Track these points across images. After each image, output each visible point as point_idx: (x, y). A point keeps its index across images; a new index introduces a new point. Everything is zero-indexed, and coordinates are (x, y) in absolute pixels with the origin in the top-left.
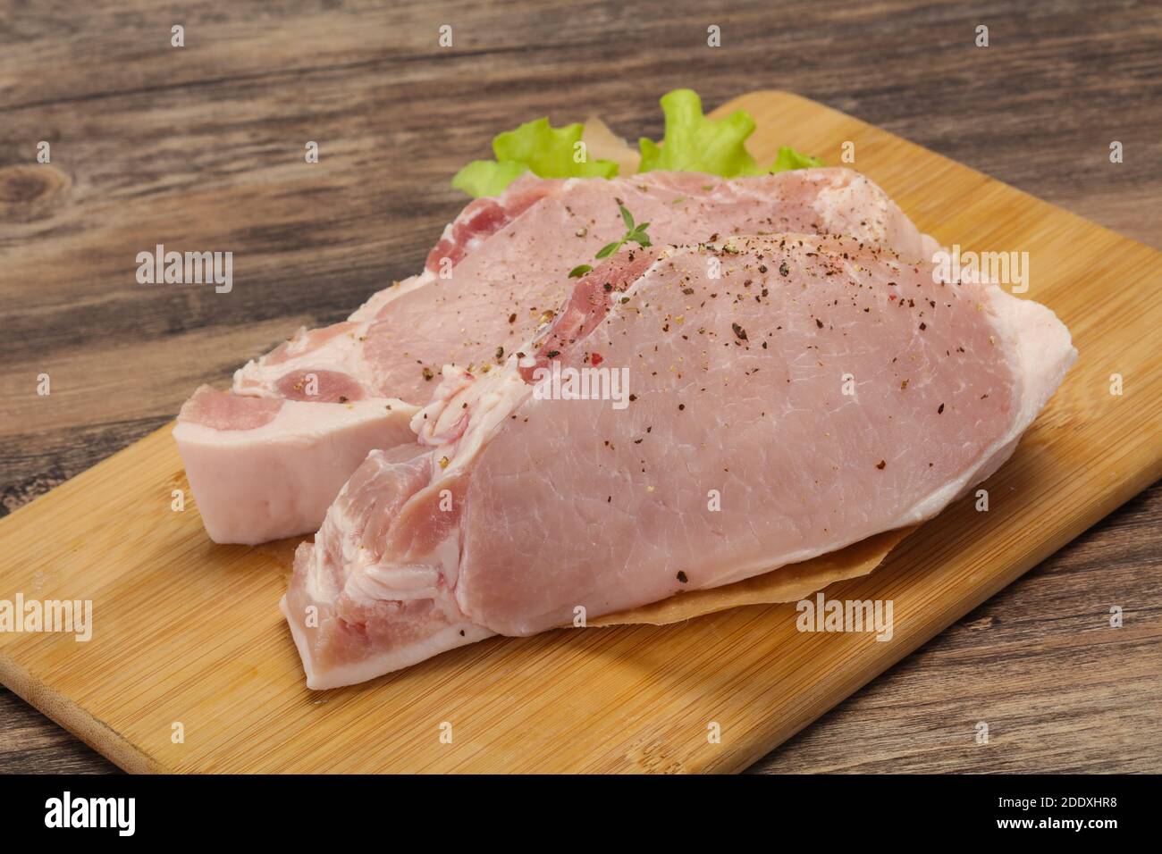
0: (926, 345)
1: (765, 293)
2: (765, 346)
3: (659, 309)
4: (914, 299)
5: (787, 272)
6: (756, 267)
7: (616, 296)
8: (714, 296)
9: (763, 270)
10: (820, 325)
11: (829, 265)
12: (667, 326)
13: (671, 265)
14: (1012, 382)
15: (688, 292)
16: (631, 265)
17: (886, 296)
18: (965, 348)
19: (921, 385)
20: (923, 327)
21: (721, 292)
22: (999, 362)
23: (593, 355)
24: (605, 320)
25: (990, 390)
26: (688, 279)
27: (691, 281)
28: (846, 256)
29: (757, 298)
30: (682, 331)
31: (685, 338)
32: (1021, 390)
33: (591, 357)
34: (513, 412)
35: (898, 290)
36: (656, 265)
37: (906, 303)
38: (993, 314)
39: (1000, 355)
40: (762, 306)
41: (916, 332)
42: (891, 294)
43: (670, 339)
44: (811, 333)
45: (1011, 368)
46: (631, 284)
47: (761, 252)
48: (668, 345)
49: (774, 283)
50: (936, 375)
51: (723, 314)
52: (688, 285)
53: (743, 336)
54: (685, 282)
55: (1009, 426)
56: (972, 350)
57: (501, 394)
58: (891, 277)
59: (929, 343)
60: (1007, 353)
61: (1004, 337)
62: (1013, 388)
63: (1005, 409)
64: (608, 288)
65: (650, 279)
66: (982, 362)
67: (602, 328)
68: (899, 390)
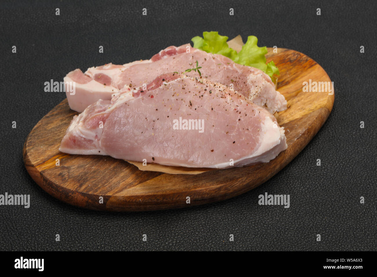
0: (238, 125)
1: (202, 96)
2: (196, 109)
3: (174, 90)
4: (241, 112)
5: (211, 93)
6: (204, 89)
7: (164, 83)
8: (190, 92)
9: (206, 90)
10: (212, 109)
11: (223, 95)
12: (174, 95)
13: (183, 80)
14: (258, 142)
15: (183, 88)
16: (173, 76)
17: (234, 108)
18: (249, 130)
19: (232, 135)
20: (239, 120)
21: (192, 92)
22: (257, 136)
23: (152, 95)
24: (159, 88)
25: (250, 143)
26: (185, 85)
27: (186, 86)
28: (230, 94)
29: (200, 97)
30: (177, 98)
31: (177, 100)
32: (260, 146)
33: (151, 95)
34: (126, 102)
35: (239, 108)
36: (179, 79)
37: (239, 112)
38: (263, 123)
39: (259, 134)
40: (200, 99)
41: (237, 120)
42: (236, 108)
43: (173, 99)
44: (209, 110)
45: (260, 139)
46: (170, 81)
47: (208, 85)
48: (172, 100)
49: (206, 95)
50: (237, 133)
51: (189, 97)
52: (184, 87)
53: (191, 105)
54: (184, 86)
55: (251, 154)
56: (251, 130)
57: (125, 97)
58: (239, 104)
59: (239, 125)
60: (261, 135)
61: (263, 130)
62: (257, 144)
63: (252, 149)
64: (164, 80)
65: (176, 82)
66: (252, 135)
67: (157, 90)
68: (226, 133)
